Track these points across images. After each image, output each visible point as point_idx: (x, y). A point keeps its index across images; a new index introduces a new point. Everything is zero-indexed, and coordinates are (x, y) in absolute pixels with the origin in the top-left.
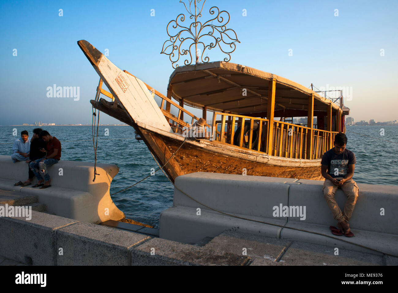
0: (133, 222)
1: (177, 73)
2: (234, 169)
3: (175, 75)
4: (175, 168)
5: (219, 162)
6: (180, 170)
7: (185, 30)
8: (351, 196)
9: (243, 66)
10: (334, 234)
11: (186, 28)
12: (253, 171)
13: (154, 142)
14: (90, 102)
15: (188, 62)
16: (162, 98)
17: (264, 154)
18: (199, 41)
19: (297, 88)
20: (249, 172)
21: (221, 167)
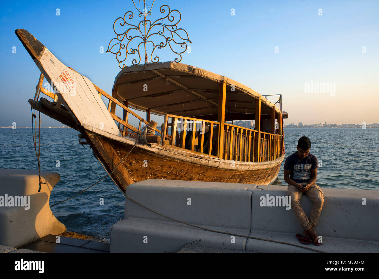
0: (76, 234)
1: (124, 73)
2: (185, 174)
3: (121, 76)
4: (124, 174)
5: (170, 167)
6: (129, 176)
7: (133, 28)
8: (318, 202)
9: (195, 68)
10: (302, 242)
11: (134, 26)
12: (204, 176)
13: (102, 147)
14: (29, 102)
15: (136, 62)
16: (109, 99)
17: (216, 158)
18: (148, 40)
19: (246, 91)
20: (200, 177)
21: (172, 172)
